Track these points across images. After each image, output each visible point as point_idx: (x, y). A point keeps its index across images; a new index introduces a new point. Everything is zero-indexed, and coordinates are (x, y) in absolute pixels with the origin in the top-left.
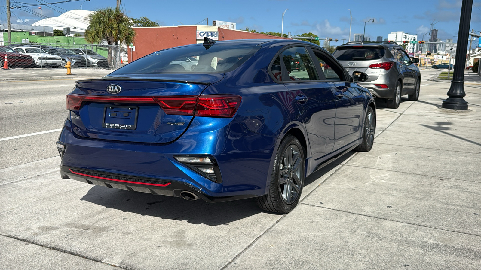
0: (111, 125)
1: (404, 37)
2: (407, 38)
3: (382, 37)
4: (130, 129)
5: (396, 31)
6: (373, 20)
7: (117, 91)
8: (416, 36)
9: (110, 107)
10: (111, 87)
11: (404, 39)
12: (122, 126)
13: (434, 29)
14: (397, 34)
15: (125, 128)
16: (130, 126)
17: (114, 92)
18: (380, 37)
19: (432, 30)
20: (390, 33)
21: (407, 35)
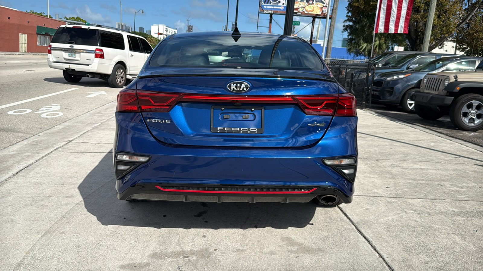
0: (225, 129)
1: (165, 30)
2: (169, 31)
3: (144, 28)
4: (256, 132)
5: (158, 24)
6: (143, 11)
7: (245, 89)
8: (176, 31)
9: (223, 107)
10: (235, 84)
11: (166, 32)
12: (243, 129)
13: (189, 25)
14: (159, 26)
15: (249, 132)
16: (255, 130)
17: (240, 90)
18: (141, 28)
19: (188, 25)
20: (153, 25)
21: (169, 29)
